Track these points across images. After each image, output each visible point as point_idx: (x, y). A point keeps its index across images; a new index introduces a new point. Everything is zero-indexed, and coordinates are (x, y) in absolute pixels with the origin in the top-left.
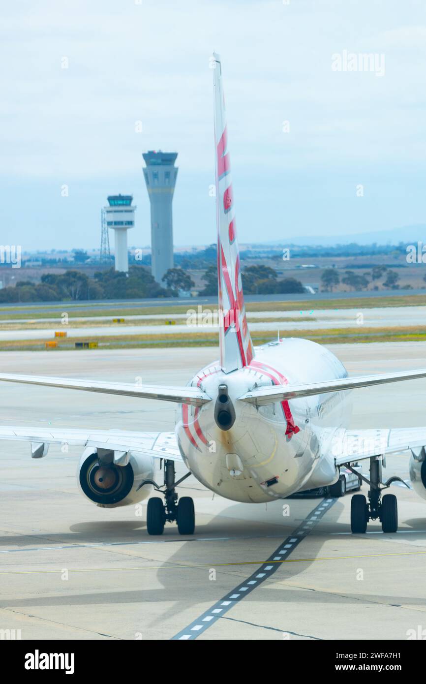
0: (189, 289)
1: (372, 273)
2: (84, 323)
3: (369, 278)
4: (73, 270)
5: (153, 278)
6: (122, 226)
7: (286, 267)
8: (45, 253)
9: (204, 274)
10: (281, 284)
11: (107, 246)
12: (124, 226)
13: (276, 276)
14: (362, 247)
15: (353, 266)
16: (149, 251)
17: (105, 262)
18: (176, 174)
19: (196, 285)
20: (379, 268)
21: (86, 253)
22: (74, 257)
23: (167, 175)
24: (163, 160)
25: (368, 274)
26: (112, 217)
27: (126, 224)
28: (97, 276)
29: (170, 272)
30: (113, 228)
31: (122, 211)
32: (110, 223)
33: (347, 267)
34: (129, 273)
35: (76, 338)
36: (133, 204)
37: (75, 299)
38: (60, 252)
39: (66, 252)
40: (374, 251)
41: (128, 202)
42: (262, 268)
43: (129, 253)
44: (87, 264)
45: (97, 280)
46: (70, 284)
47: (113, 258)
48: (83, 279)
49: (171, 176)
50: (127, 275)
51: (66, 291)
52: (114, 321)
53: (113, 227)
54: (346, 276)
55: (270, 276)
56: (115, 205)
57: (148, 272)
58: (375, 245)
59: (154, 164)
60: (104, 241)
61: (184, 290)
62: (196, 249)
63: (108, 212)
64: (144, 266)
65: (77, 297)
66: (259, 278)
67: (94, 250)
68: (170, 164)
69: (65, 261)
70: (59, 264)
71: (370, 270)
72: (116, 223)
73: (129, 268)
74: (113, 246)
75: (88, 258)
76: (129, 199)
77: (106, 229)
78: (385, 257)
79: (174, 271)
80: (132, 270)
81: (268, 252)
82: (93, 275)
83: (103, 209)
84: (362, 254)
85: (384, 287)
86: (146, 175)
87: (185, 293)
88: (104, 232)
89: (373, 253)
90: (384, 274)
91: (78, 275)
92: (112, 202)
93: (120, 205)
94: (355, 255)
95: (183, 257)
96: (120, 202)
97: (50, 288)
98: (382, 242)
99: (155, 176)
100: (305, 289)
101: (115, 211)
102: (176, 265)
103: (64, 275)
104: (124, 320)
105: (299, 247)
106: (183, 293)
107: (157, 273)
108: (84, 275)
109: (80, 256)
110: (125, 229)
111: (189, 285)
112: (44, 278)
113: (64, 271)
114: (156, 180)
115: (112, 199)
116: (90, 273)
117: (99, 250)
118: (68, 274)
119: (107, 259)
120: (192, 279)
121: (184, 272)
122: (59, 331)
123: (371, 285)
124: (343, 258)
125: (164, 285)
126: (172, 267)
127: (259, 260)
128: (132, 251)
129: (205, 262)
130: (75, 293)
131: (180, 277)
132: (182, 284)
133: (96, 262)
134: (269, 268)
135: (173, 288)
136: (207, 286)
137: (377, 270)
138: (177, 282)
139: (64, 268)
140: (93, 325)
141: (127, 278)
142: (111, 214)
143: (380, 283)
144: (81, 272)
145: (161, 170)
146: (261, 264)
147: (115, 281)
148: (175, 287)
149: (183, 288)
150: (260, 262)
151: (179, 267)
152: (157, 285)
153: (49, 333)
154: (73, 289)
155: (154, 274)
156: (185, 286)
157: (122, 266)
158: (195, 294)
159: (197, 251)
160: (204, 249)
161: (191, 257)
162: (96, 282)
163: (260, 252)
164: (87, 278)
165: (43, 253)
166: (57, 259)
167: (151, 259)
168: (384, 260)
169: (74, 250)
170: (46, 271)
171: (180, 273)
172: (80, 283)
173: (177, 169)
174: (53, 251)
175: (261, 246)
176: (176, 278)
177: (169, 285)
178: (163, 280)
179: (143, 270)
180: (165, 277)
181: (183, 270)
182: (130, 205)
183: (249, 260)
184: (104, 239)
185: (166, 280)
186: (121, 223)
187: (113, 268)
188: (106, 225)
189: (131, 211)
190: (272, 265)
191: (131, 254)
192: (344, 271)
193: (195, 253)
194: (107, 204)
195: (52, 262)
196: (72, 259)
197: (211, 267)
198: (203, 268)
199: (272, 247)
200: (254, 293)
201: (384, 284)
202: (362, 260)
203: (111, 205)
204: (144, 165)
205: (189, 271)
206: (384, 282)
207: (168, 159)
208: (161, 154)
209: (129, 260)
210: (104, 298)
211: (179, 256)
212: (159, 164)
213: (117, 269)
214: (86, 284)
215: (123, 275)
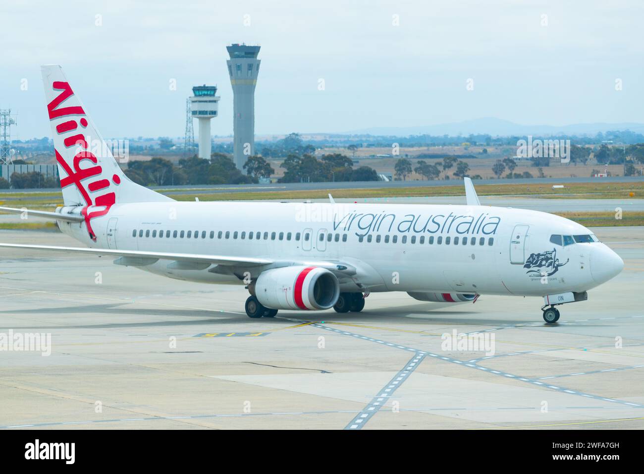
0: (268, 176)
1: (443, 164)
3: (440, 168)
4: (158, 157)
5: (234, 165)
6: (206, 116)
7: (362, 155)
9: (283, 162)
10: (357, 172)
11: (191, 135)
12: (209, 116)
13: (352, 165)
14: (434, 138)
15: (425, 156)
16: (232, 140)
17: (189, 150)
18: (258, 65)
19: (276, 172)
20: (448, 159)
21: (171, 141)
22: (159, 144)
23: (250, 67)
24: (246, 53)
25: (440, 164)
26: (197, 107)
27: (210, 114)
28: (181, 162)
29: (250, 159)
30: (198, 118)
31: (206, 101)
32: (194, 113)
33: (419, 157)
34: (212, 160)
36: (217, 94)
37: (160, 185)
38: (146, 140)
39: (152, 139)
40: (445, 142)
41: (212, 93)
42: (338, 156)
43: (212, 141)
44: (172, 151)
45: (181, 166)
46: (155, 170)
47: (197, 145)
48: (168, 165)
49: (254, 68)
50: (210, 162)
51: (151, 177)
53: (197, 116)
54: (419, 165)
55: (346, 164)
56: (200, 96)
57: (229, 160)
58: (446, 136)
59: (238, 57)
60: (188, 130)
61: (264, 177)
62: (276, 138)
63: (193, 102)
64: (226, 154)
65: (162, 182)
66: (336, 166)
67: (179, 138)
68: (253, 57)
69: (151, 149)
70: (145, 151)
71: (441, 160)
72: (201, 112)
73: (212, 156)
74: (197, 135)
75: (173, 145)
76: (214, 89)
77: (191, 118)
78: (456, 148)
79: (255, 158)
80: (214, 158)
81: (345, 142)
82: (178, 162)
83: (188, 98)
84: (434, 145)
85: (455, 177)
86: (230, 67)
87: (265, 180)
88: (189, 121)
89: (445, 144)
90: (455, 164)
91: (163, 162)
92: (197, 93)
93: (205, 95)
94: (427, 145)
95: (264, 145)
96: (205, 92)
97: (138, 174)
98: (453, 134)
99: (239, 68)
100: (379, 177)
101: (200, 102)
102: (257, 153)
103: (149, 161)
105: (374, 137)
106: (263, 180)
107: (238, 161)
108: (169, 161)
109: (166, 143)
110: (209, 119)
111: (269, 172)
112: (131, 164)
113: (149, 158)
114: (239, 72)
115: (195, 89)
116: (174, 160)
117: (184, 138)
118: (154, 161)
119: (191, 147)
120: (272, 167)
121: (264, 159)
123: (442, 175)
124: (415, 149)
125: (244, 172)
126: (253, 155)
127: (336, 149)
128: (215, 140)
129: (284, 151)
130: (160, 179)
131: (261, 165)
132: (262, 171)
133: (180, 149)
134: (345, 157)
135: (253, 175)
136: (286, 173)
137: (448, 161)
138: (258, 169)
139: (152, 155)
141: (210, 165)
142: (196, 104)
143: (450, 172)
144: (166, 158)
145: (244, 62)
146: (337, 153)
147: (199, 168)
148: (256, 175)
149: (263, 175)
150: (337, 151)
151: (259, 155)
152: (239, 172)
154: (158, 174)
155: (235, 162)
156: (265, 173)
157: (205, 154)
158: (275, 181)
159: (278, 139)
160: (284, 138)
161: (271, 145)
162: (180, 168)
163: (337, 142)
164: (172, 164)
166: (144, 147)
167: (233, 148)
168: (456, 150)
169: (159, 138)
170: (132, 158)
171: (260, 160)
172: (165, 170)
173: (260, 61)
174: (140, 138)
175: (339, 136)
176: (256, 166)
177: (249, 172)
178: (244, 168)
179: (225, 157)
180: (247, 164)
181: (263, 158)
182: (214, 95)
183: (326, 149)
184: (188, 127)
185: (247, 167)
186: (205, 113)
187: (196, 156)
188: (190, 114)
189: (215, 101)
190: (348, 154)
191: (215, 143)
192: (417, 160)
193: (275, 142)
194: (192, 94)
195: (139, 149)
196: (159, 147)
197: (290, 155)
198: (283, 156)
199: (349, 136)
200: (331, 181)
201: (455, 174)
202: (434, 150)
203: (196, 95)
204: (229, 58)
205: (268, 160)
206: (455, 172)
207: (251, 52)
208: (244, 47)
209: (213, 147)
210: (187, 184)
211: (259, 144)
212: (243, 57)
213: (200, 156)
214: (170, 171)
215: (205, 161)
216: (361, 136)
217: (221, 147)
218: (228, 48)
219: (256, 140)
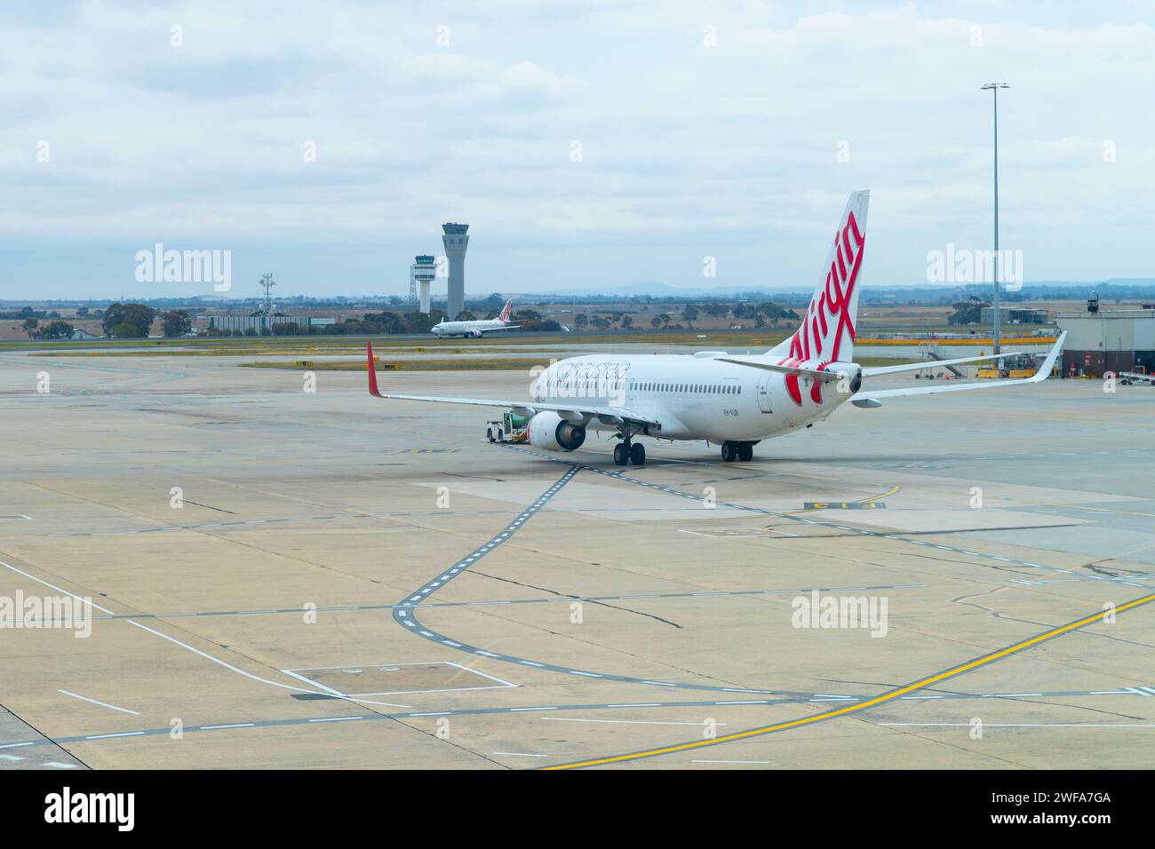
1: (612, 318)
2: (394, 351)
3: (610, 321)
4: (389, 311)
5: (448, 318)
6: (426, 279)
7: (549, 311)
8: (369, 298)
9: (486, 316)
10: (544, 324)
11: (414, 294)
13: (541, 319)
14: (607, 298)
15: (598, 312)
16: (446, 298)
17: (413, 306)
18: (467, 239)
20: (617, 314)
21: (399, 299)
22: (390, 301)
23: (461, 241)
24: (458, 230)
25: (610, 318)
26: (419, 272)
27: (429, 278)
28: (405, 316)
29: (460, 314)
31: (426, 268)
32: (417, 277)
33: (594, 312)
35: (386, 362)
36: (434, 262)
37: (389, 333)
38: (380, 298)
39: (384, 298)
40: (614, 301)
41: (431, 261)
42: (530, 312)
43: (431, 299)
44: (400, 307)
45: (406, 319)
46: (386, 322)
47: (419, 302)
48: (396, 318)
49: (464, 242)
50: (429, 316)
51: (383, 327)
52: (416, 350)
53: (419, 279)
54: (593, 319)
55: (536, 318)
56: (421, 263)
57: (444, 314)
58: (616, 296)
59: (450, 233)
60: (412, 290)
62: (482, 297)
63: (416, 268)
64: (441, 309)
65: (391, 331)
66: (528, 320)
67: (405, 296)
68: (463, 233)
69: (384, 304)
70: (379, 306)
71: (610, 315)
72: (422, 276)
73: (429, 310)
74: (419, 294)
75: (401, 302)
76: (432, 258)
77: (414, 281)
78: (623, 305)
79: (464, 313)
80: (432, 312)
81: (535, 300)
82: (403, 315)
83: (412, 265)
84: (606, 303)
85: (622, 328)
86: (445, 241)
88: (413, 283)
89: (614, 303)
90: (622, 318)
91: (392, 315)
92: (419, 261)
93: (425, 263)
94: (601, 303)
95: (472, 302)
96: (425, 261)
97: (372, 325)
98: (621, 294)
99: (452, 241)
100: (562, 328)
101: (421, 268)
102: (466, 309)
103: (381, 314)
104: (424, 349)
105: (559, 296)
107: (451, 315)
108: (397, 315)
109: (395, 300)
110: (428, 281)
112: (367, 317)
113: (382, 312)
114: (452, 245)
115: (417, 258)
116: (401, 314)
117: (408, 296)
118: (384, 314)
119: (414, 304)
121: (472, 314)
123: (611, 327)
124: (591, 306)
126: (463, 310)
127: (528, 306)
128: (433, 298)
129: (488, 307)
130: (389, 329)
133: (406, 305)
134: (536, 312)
137: (616, 316)
139: (383, 310)
140: (400, 353)
141: (429, 318)
142: (418, 270)
143: (618, 325)
144: (395, 312)
145: (456, 237)
147: (419, 320)
150: (529, 308)
151: (469, 311)
154: (388, 325)
155: (448, 315)
157: (425, 309)
160: (488, 296)
161: (478, 303)
163: (529, 300)
164: (399, 317)
165: (366, 298)
166: (378, 303)
167: (447, 303)
168: (622, 308)
169: (390, 297)
170: (368, 312)
171: (469, 314)
172: (393, 322)
173: (469, 236)
174: (375, 296)
175: (531, 296)
179: (440, 312)
180: (458, 317)
181: (472, 312)
182: (432, 263)
184: (412, 288)
186: (425, 276)
187: (418, 311)
188: (414, 278)
189: (433, 268)
190: (539, 311)
191: (433, 300)
192: (592, 315)
193: (480, 300)
194: (415, 262)
195: (374, 306)
196: (389, 303)
198: (486, 311)
199: (540, 296)
200: (524, 331)
202: (605, 307)
203: (418, 263)
204: (444, 234)
205: (475, 314)
206: (622, 324)
207: (462, 229)
208: (456, 225)
209: (432, 305)
210: (411, 333)
211: (469, 302)
212: (455, 233)
213: (421, 311)
214: (397, 322)
215: (425, 315)
217: (439, 303)
218: (443, 226)
219: (466, 298)
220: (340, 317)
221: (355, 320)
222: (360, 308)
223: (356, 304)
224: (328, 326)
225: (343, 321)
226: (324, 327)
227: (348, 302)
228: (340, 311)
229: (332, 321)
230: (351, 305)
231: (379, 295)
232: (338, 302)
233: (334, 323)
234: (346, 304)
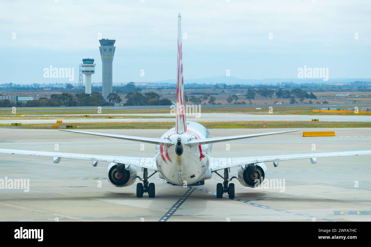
0: (119, 102)
1: (203, 97)
2: (70, 117)
3: (202, 99)
4: (66, 93)
5: (103, 97)
6: (89, 73)
7: (164, 93)
8: (53, 84)
9: (126, 96)
10: (161, 101)
11: (82, 82)
12: (90, 73)
13: (159, 98)
14: (199, 85)
15: (195, 94)
16: (101, 85)
17: (81, 89)
18: (114, 49)
19: (122, 101)
20: (206, 95)
21: (72, 85)
23: (110, 50)
24: (108, 43)
25: (202, 97)
26: (84, 69)
27: (91, 72)
28: (77, 95)
29: (110, 94)
31: (89, 66)
32: (83, 72)
33: (192, 94)
34: (91, 94)
35: (67, 124)
36: (94, 63)
37: (66, 106)
38: (60, 84)
39: (62, 84)
40: (204, 87)
41: (92, 62)
42: (153, 93)
43: (92, 85)
44: (72, 90)
45: (77, 97)
46: (64, 99)
47: (84, 87)
48: (70, 97)
49: (112, 51)
50: (91, 96)
51: (62, 102)
52: (84, 116)
53: (85, 73)
54: (191, 98)
55: (156, 97)
56: (86, 63)
57: (100, 94)
58: (204, 84)
59: (104, 45)
60: (80, 80)
61: (117, 103)
62: (123, 84)
63: (83, 66)
64: (98, 92)
66: (151, 98)
67: (76, 84)
68: (112, 45)
69: (62, 88)
70: (59, 90)
71: (202, 96)
72: (86, 71)
73: (92, 92)
74: (84, 82)
75: (73, 87)
76: (93, 60)
77: (82, 74)
78: (209, 90)
79: (113, 94)
80: (93, 93)
81: (156, 86)
82: (75, 95)
83: (80, 65)
84: (199, 88)
85: (209, 104)
86: (101, 50)
87: (117, 104)
88: (80, 75)
89: (204, 88)
90: (209, 97)
91: (68, 95)
92: (85, 62)
93: (88, 63)
94: (195, 88)
95: (117, 88)
96: (89, 62)
97: (55, 101)
98: (208, 83)
99: (105, 50)
100: (172, 103)
101: (86, 66)
102: (113, 91)
103: (61, 95)
104: (89, 116)
105: (170, 84)
106: (116, 104)
107: (105, 95)
108: (71, 95)
109: (69, 86)
110: (90, 74)
111: (119, 100)
112: (52, 96)
113: (61, 93)
114: (105, 52)
115: (84, 60)
116: (73, 94)
117: (78, 84)
118: (63, 94)
119: (81, 88)
120: (121, 98)
121: (117, 94)
122: (58, 120)
123: (202, 103)
124: (190, 90)
125: (108, 101)
126: (111, 92)
127: (152, 90)
128: (93, 85)
129: (127, 90)
130: (67, 103)
131: (115, 97)
133: (76, 89)
134: (156, 94)
135: (111, 102)
136: (128, 101)
137: (205, 96)
138: (114, 99)
139: (62, 92)
140: (74, 118)
143: (207, 102)
144: (69, 93)
145: (107, 47)
146: (152, 92)
147: (85, 98)
148: (113, 102)
149: (116, 102)
150: (152, 91)
151: (115, 92)
152: (105, 100)
153: (54, 121)
154: (65, 101)
155: (103, 95)
156: (117, 101)
157: (88, 91)
158: (122, 105)
160: (127, 84)
161: (120, 88)
162: (76, 98)
163: (152, 86)
164: (72, 96)
165: (52, 85)
166: (58, 88)
167: (102, 89)
168: (209, 91)
169: (66, 84)
170: (53, 93)
171: (115, 95)
172: (69, 99)
173: (115, 47)
174: (57, 84)
175: (153, 84)
176: (113, 97)
177: (110, 100)
178: (107, 98)
179: (98, 93)
180: (108, 97)
181: (117, 93)
182: (93, 63)
183: (147, 90)
184: (80, 79)
185: (109, 98)
186: (89, 71)
187: (84, 92)
188: (81, 72)
189: (93, 66)
190: (158, 92)
192: (190, 95)
193: (122, 86)
194: (83, 63)
195: (56, 89)
196: (66, 88)
197: (129, 93)
198: (126, 93)
199: (158, 84)
200: (149, 105)
201: (209, 102)
202: (198, 91)
203: (84, 63)
204: (100, 46)
205: (119, 94)
206: (209, 101)
207: (111, 43)
208: (107, 40)
209: (92, 88)
210: (80, 106)
211: (115, 87)
212: (107, 45)
213: (86, 92)
214: (71, 99)
215: (88, 95)
216: (164, 84)
217: (96, 88)
218: (100, 41)
219: (113, 85)
220: (35, 96)
221: (45, 98)
222: (48, 91)
223: (45, 88)
224: (28, 102)
225: (38, 99)
226: (26, 102)
227: (40, 87)
228: (35, 93)
229: (31, 99)
230: (42, 89)
231: (59, 83)
232: (34, 87)
233: (32, 100)
234: (39, 88)
